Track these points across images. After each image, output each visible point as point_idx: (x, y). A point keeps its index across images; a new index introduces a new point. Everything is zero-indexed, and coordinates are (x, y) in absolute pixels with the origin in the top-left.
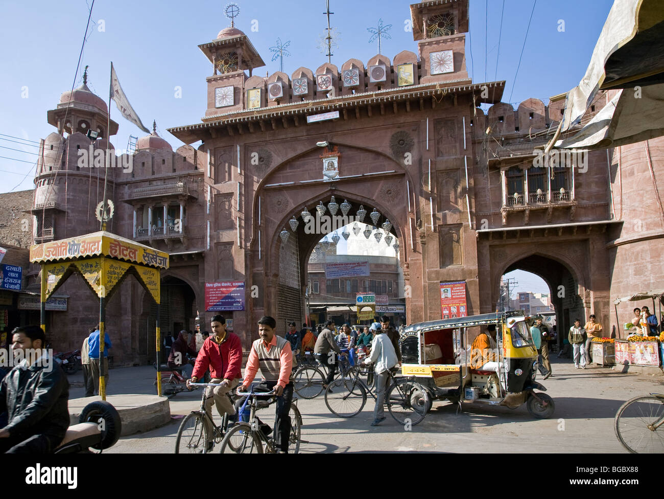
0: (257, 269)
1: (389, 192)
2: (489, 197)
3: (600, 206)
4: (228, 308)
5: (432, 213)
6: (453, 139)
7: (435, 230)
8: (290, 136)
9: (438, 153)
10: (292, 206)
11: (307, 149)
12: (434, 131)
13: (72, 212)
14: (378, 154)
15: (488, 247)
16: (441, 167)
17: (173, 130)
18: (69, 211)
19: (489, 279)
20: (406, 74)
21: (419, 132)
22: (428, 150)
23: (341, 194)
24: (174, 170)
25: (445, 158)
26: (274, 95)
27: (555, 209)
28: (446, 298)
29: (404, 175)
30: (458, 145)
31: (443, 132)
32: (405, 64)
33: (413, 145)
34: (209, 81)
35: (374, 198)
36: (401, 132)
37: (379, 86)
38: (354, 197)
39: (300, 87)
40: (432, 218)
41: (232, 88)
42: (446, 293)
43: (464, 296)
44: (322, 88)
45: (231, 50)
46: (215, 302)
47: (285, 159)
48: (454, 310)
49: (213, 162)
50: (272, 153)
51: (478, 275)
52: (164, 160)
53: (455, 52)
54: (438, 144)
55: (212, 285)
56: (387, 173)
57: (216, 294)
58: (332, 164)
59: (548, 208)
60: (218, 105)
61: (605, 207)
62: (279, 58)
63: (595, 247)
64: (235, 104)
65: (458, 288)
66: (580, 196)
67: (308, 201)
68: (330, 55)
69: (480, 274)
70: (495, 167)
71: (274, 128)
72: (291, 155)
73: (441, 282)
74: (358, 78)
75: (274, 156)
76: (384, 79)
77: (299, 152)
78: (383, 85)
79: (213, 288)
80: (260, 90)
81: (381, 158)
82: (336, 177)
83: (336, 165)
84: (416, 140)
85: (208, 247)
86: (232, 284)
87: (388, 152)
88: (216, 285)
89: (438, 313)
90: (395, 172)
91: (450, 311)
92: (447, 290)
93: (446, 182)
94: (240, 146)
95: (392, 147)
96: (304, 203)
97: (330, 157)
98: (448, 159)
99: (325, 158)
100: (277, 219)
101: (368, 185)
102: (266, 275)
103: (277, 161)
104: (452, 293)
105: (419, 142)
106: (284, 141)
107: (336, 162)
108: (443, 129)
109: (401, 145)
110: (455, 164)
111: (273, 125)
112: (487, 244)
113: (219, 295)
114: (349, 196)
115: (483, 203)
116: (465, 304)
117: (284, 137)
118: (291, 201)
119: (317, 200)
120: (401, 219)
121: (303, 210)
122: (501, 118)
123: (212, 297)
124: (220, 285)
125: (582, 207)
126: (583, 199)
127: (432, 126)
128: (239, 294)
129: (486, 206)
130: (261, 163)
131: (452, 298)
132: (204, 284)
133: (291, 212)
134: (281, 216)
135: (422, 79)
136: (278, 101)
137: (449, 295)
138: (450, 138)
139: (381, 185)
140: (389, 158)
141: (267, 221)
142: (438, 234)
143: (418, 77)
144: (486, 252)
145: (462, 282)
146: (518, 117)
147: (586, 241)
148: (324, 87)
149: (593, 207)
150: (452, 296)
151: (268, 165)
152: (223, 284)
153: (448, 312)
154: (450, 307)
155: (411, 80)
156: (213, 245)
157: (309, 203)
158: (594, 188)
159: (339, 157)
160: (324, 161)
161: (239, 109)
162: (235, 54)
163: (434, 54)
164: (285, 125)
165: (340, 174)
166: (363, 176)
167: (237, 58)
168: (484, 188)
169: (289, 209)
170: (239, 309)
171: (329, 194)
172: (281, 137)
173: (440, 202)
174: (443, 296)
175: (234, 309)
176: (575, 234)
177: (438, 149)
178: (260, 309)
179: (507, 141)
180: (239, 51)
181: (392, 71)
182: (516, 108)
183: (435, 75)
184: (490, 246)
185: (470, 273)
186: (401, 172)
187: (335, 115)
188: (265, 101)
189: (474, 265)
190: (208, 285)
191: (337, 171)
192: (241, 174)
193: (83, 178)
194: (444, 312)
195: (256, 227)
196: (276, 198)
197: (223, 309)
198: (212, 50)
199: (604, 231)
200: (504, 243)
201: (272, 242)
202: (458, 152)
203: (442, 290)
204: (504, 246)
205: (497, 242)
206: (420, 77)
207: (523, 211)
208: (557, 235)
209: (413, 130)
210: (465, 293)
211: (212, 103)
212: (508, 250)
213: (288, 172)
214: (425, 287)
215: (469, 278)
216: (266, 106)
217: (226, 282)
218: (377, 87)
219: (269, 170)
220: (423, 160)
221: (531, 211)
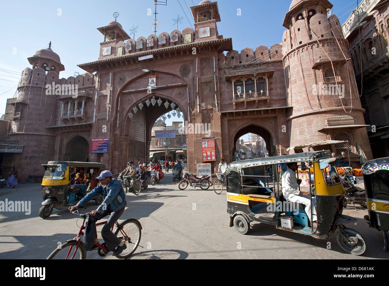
0: (116, 132)
1: (180, 94)
2: (226, 96)
3: (282, 99)
4: (101, 152)
5: (198, 104)
6: (209, 67)
7: (200, 112)
8: (134, 68)
9: (202, 74)
10: (135, 101)
11: (142, 74)
12: (200, 64)
13: (31, 104)
14: (174, 75)
15: (227, 121)
16: (203, 81)
17: (79, 65)
18: (30, 104)
19: (227, 137)
20: (188, 38)
21: (193, 64)
22: (197, 73)
23: (158, 95)
24: (83, 85)
25: (205, 77)
26: (127, 49)
27: (259, 101)
28: (205, 147)
29: (186, 85)
30: (211, 70)
31: (204, 64)
32: (188, 33)
33: (190, 71)
34: (101, 44)
35: (172, 97)
36: (185, 65)
37: (175, 43)
38: (164, 97)
39: (139, 45)
40: (198, 106)
41: (111, 47)
42: (205, 145)
43: (214, 146)
44: (149, 45)
45: (112, 31)
46: (96, 149)
47: (131, 79)
48: (209, 153)
49: (100, 81)
50: (126, 76)
51: (221, 135)
52: (79, 81)
53: (211, 28)
54: (202, 70)
55: (94, 140)
56: (178, 85)
57: (96, 144)
58: (153, 81)
59: (255, 100)
60: (104, 55)
61: (285, 100)
62: (133, 34)
63: (281, 120)
64: (111, 54)
65: (211, 142)
66: (272, 95)
67: (142, 99)
68: (155, 32)
69: (223, 134)
70: (229, 80)
71: (126, 64)
72: (134, 77)
73: (202, 139)
74: (165, 40)
75: (127, 77)
76: (177, 40)
77: (138, 75)
78: (177, 43)
79: (95, 141)
80: (122, 48)
81: (176, 77)
82: (155, 87)
83: (155, 81)
84: (191, 68)
85: (94, 121)
86: (103, 140)
87: (179, 74)
88: (96, 140)
89: (201, 155)
90: (182, 84)
91: (207, 154)
92: (206, 143)
93: (206, 88)
94: (112, 73)
95: (180, 72)
96: (140, 100)
97: (152, 78)
98: (206, 77)
99: (150, 78)
100: (127, 108)
101: (170, 91)
102: (121, 135)
103: (128, 80)
104: (208, 144)
105: (193, 69)
106: (131, 70)
107: (155, 79)
108: (205, 63)
109: (185, 71)
110: (210, 79)
111: (126, 63)
112: (226, 119)
113: (97, 145)
114: (161, 96)
115: (224, 98)
116: (214, 150)
117: (131, 68)
118: (134, 99)
119: (146, 98)
120: (185, 107)
121: (140, 103)
122: (233, 58)
123: (94, 146)
124: (98, 140)
125: (273, 100)
126: (274, 96)
127: (199, 61)
128: (106, 145)
129: (226, 100)
130: (121, 81)
131: (208, 147)
132: (91, 139)
133: (134, 104)
134: (129, 106)
135: (195, 40)
136: (130, 52)
137: (207, 146)
138: (208, 67)
139: (176, 91)
140: (179, 77)
141: (123, 109)
142: (201, 114)
143: (193, 39)
144: (226, 123)
145: (213, 139)
146: (240, 57)
147: (276, 117)
148: (150, 45)
149: (279, 100)
150: (208, 146)
151: (124, 82)
152: (100, 140)
153: (206, 155)
154: (207, 152)
155: (190, 41)
156: (96, 120)
157: (143, 100)
158: (279, 91)
159: (156, 77)
160: (149, 79)
161: (113, 57)
162: (114, 32)
163: (201, 29)
164: (132, 63)
165: (157, 85)
166: (167, 86)
167: (114, 34)
168: (225, 91)
169: (133, 103)
170: (106, 152)
171: (152, 95)
172: (130, 69)
173: (203, 98)
174: (203, 146)
175: (103, 152)
176: (270, 114)
177: (202, 72)
178: (117, 152)
179: (235, 68)
180: (115, 31)
181: (182, 37)
182: (240, 52)
183: (201, 38)
184: (228, 120)
185: (217, 134)
186: (185, 84)
187: (151, 56)
188: (124, 52)
189: (219, 130)
190: (93, 140)
191: (155, 84)
192: (111, 86)
193: (39, 89)
194: (204, 155)
195: (117, 111)
196: (128, 97)
197: (99, 152)
198: (103, 30)
199: (284, 112)
200: (235, 118)
201: (125, 118)
202: (212, 73)
203: (203, 143)
204: (235, 120)
205: (231, 118)
206: (194, 39)
207: (243, 102)
208: (261, 114)
209: (190, 64)
210: (214, 145)
211: (101, 55)
212: (237, 122)
213: (133, 85)
214: (194, 141)
215: (216, 137)
216: (125, 54)
217: (101, 139)
218: (174, 44)
219: (124, 84)
220: (195, 78)
221: (247, 102)
